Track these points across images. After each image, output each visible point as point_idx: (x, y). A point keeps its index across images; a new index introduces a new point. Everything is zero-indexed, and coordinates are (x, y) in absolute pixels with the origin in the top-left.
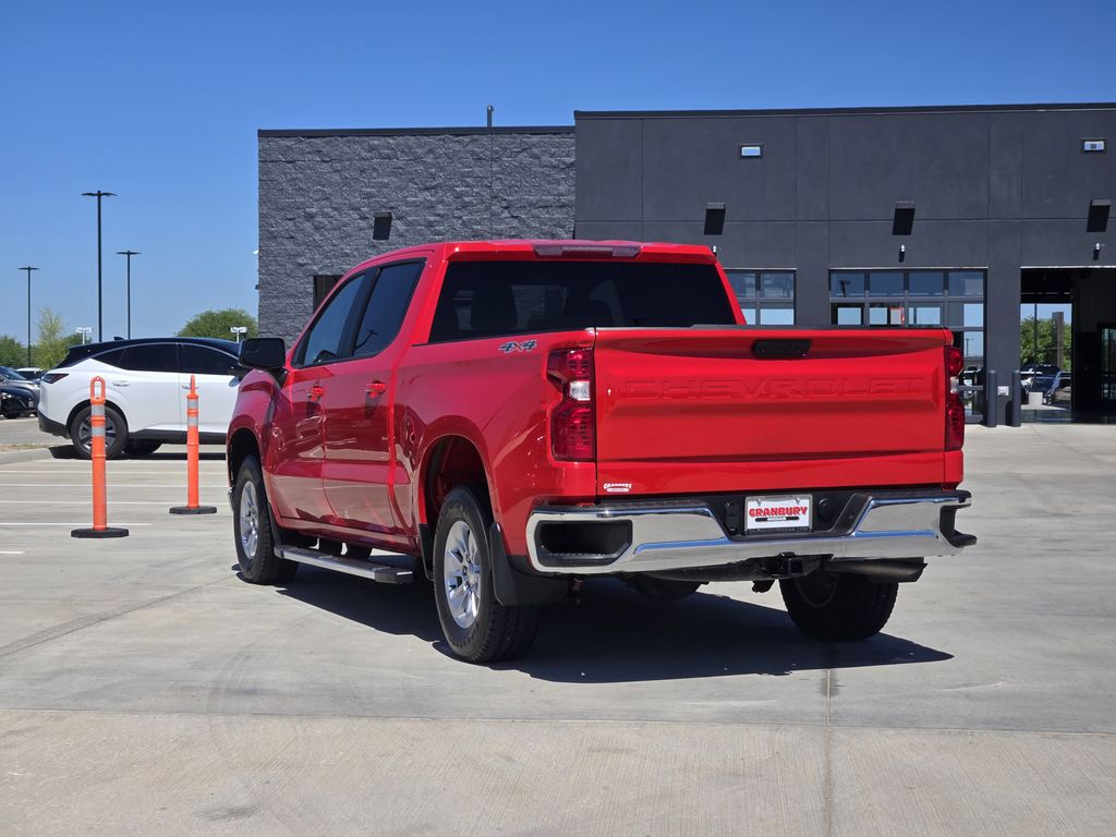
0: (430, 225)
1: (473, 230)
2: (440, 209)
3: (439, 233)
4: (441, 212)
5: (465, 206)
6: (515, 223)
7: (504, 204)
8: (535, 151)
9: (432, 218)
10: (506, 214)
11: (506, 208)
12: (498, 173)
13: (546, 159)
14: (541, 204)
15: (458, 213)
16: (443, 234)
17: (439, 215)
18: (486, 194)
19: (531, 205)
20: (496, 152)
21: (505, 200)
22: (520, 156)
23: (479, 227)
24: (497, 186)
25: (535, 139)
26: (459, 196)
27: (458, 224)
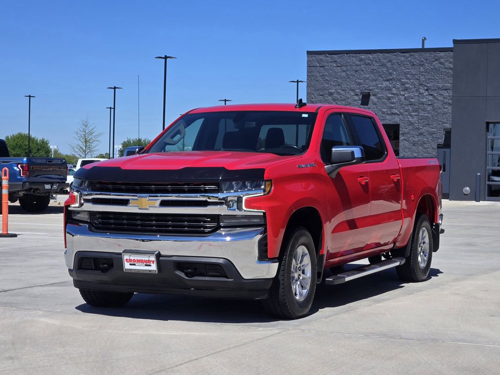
0: (389, 99)
1: (410, 102)
2: (394, 91)
3: (393, 103)
4: (395, 92)
5: (406, 89)
6: (431, 98)
7: (426, 88)
8: (442, 60)
9: (390, 95)
10: (426, 93)
11: (427, 90)
12: (423, 72)
13: (447, 64)
14: (444, 88)
15: (402, 93)
16: (395, 104)
17: (393, 94)
18: (416, 83)
19: (439, 88)
20: (422, 61)
21: (426, 86)
22: (434, 63)
23: (413, 100)
24: (422, 78)
25: (442, 54)
26: (403, 84)
27: (402, 98)
